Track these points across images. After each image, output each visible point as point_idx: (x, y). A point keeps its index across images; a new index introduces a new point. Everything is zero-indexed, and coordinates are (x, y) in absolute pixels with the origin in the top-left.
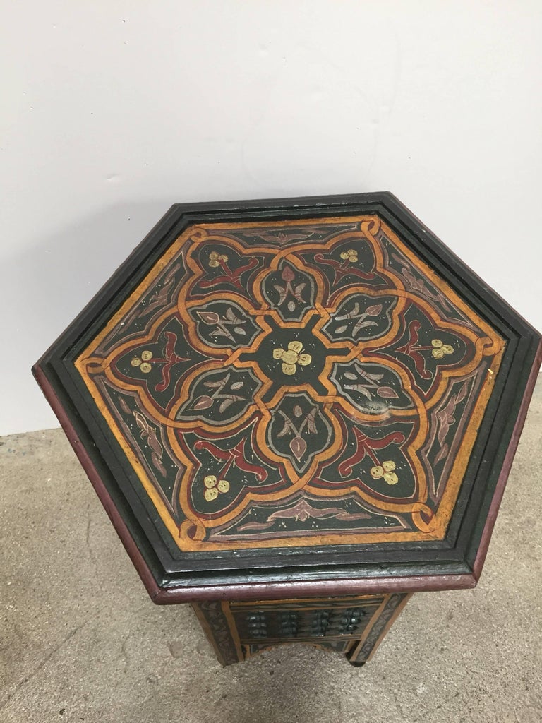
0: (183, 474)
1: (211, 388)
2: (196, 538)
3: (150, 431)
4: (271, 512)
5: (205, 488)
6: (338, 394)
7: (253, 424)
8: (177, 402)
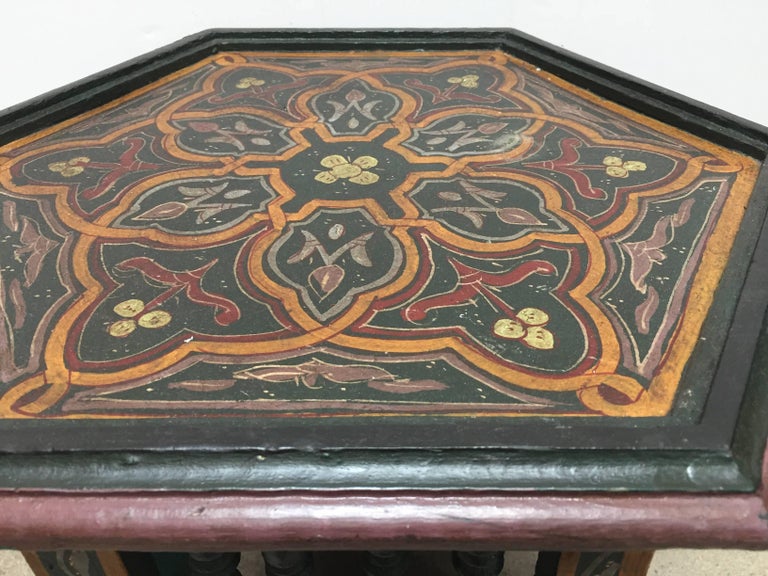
0: (460, 357)
1: (307, 259)
2: (633, 396)
3: (314, 369)
4: (626, 284)
5: (520, 342)
6: (457, 158)
7: (429, 241)
8: (287, 307)
